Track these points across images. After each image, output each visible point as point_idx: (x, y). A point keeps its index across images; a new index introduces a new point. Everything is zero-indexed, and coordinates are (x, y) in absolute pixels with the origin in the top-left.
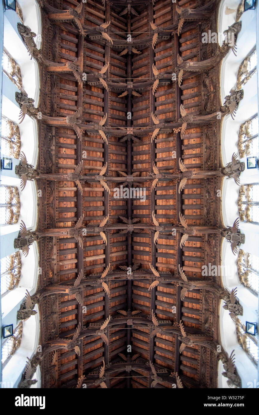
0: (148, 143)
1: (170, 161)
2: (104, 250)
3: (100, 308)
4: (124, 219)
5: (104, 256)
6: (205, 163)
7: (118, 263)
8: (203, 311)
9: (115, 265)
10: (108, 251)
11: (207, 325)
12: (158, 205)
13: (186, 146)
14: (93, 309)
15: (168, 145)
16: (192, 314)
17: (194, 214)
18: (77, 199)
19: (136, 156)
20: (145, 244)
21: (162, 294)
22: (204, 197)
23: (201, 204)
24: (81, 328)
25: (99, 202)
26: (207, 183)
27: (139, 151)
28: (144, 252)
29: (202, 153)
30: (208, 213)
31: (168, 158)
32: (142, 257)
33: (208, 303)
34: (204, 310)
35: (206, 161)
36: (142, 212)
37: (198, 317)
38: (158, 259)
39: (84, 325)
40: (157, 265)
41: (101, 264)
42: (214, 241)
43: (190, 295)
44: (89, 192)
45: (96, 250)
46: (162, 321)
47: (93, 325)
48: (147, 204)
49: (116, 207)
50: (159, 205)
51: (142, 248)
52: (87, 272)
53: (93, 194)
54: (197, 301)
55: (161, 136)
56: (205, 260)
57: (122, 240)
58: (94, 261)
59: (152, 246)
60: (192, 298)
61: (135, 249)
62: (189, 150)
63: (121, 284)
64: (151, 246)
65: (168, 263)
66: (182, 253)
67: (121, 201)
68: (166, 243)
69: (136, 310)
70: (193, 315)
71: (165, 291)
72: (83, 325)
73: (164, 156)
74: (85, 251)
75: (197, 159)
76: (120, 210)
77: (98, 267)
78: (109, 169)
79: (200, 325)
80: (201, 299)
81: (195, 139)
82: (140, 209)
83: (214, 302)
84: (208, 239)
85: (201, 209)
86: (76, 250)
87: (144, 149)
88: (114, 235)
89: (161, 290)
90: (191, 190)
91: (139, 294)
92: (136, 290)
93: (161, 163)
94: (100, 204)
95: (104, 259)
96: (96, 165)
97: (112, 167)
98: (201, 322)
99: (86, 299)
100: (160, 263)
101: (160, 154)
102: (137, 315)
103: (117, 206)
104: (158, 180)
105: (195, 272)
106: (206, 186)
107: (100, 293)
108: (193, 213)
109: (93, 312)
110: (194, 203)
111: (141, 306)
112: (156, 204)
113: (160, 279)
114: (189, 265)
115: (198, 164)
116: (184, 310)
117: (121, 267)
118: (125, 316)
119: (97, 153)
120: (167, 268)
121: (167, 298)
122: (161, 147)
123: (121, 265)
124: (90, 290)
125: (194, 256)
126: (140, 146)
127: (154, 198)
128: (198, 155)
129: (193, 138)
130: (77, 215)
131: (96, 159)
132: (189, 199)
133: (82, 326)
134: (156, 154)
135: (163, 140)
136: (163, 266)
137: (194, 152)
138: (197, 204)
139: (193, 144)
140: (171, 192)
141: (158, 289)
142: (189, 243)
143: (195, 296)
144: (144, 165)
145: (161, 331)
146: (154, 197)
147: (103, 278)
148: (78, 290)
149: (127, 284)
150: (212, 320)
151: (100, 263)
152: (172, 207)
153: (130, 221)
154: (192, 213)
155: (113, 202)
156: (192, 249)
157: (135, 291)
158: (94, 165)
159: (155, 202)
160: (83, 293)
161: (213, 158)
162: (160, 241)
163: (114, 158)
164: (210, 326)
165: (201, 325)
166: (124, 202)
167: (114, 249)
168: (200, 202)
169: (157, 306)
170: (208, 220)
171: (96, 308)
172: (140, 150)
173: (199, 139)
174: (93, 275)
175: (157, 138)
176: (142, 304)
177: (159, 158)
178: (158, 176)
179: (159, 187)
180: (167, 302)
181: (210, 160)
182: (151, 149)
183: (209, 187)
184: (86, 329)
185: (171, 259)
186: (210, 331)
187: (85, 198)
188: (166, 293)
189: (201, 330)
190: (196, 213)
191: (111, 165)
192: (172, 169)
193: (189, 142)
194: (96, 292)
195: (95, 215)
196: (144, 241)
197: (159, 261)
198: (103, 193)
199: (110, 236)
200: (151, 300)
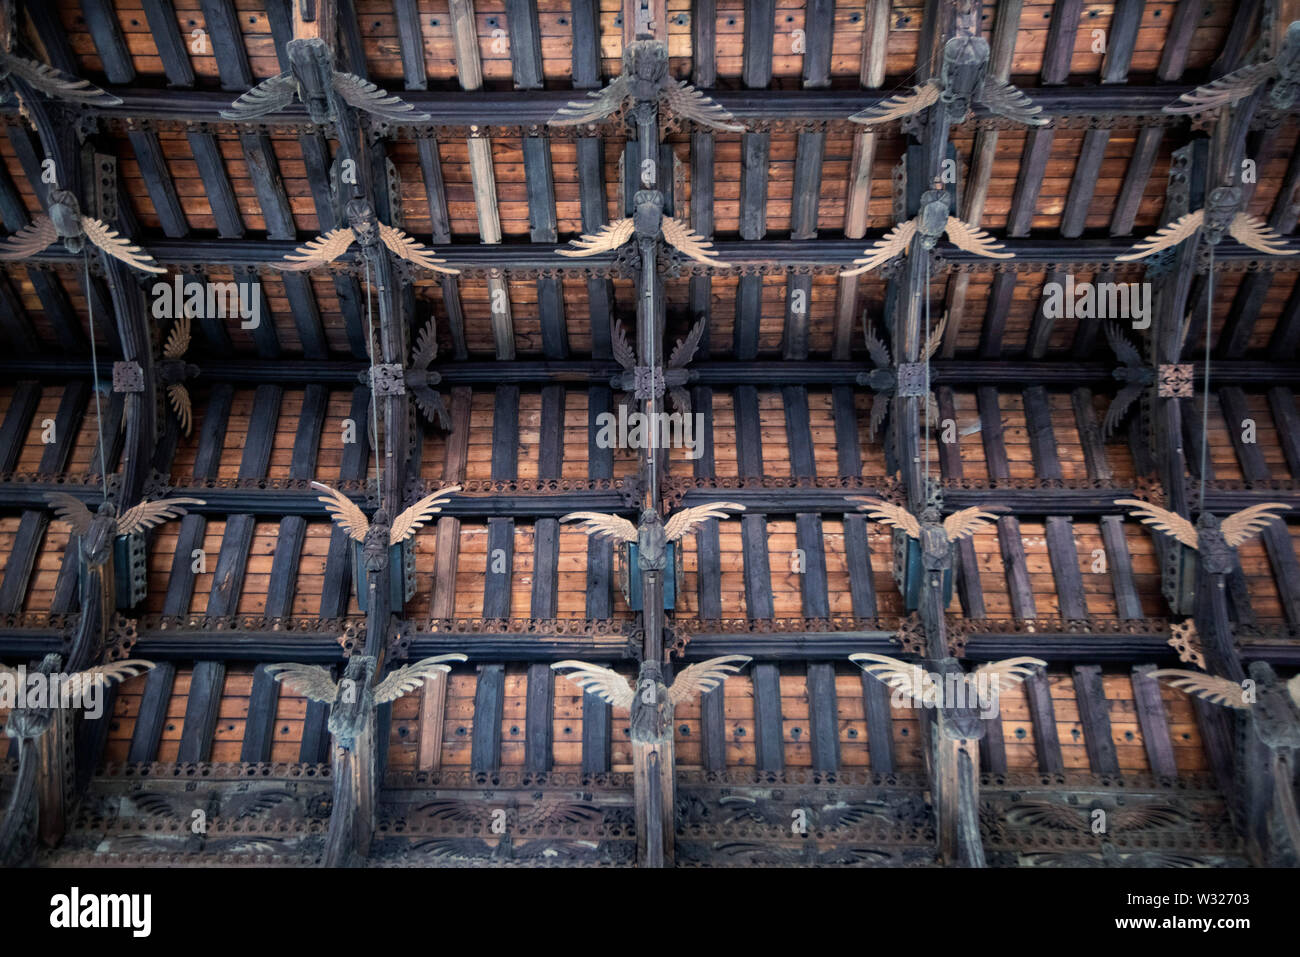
0: (1101, 476)
1: (1005, 598)
2: (524, 239)
3: (201, 212)
4: (687, 348)
5: (490, 236)
6: (1015, 797)
7: (452, 312)
8: (203, 785)
9: (439, 293)
10: (521, 259)
11: (125, 807)
12: (770, 527)
13: (1099, 690)
14: (194, 172)
15: (1093, 588)
16: (187, 719)
17: (729, 730)
18: (818, 90)
19: (1020, 406)
20: (552, 456)
21: (288, 554)
22: (824, 786)
23: (786, 767)
24: (85, 106)
25: (785, 211)
26: (907, 808)
27: (1049, 425)
28: (508, 449)
29: (1069, 778)
30: (741, 810)
31: (1023, 588)
32: (486, 438)
33: (251, 812)
34: (212, 786)
35: (1024, 801)
36: (725, 439)
37: (170, 751)
38: (480, 530)
39: (100, 121)
40: (447, 525)
41: (450, 220)
42: (594, 846)
43: (293, 704)
44: (849, 159)
45: (529, 197)
46: (141, 557)
47: (106, 175)
48: (766, 465)
49: (754, 299)
50: (766, 535)
51: (531, 438)
52: (408, 144)
53: (835, 176)
54: (260, 748)
55: (1139, 547)
56: (489, 793)
57: (571, 330)
58: (468, 181)
59: (546, 499)
60: (273, 717)
61: (525, 399)
62: (1072, 705)
63: (337, 326)
64: (546, 488)
65: (457, 580)
66: (518, 660)
67: (780, 329)
68: (568, 573)
69: (193, 407)
70: (179, 727)
71: (307, 566)
72: (104, 114)
73: (1031, 564)
74: (522, 133)
75: (1028, 751)
76: (735, 323)
77: (435, 202)
78: (964, 266)
79: (124, 767)
80: (272, 771)
81: (1137, 741)
82: (739, 427)
83: (259, 846)
84: (599, 811)
85: (761, 770)
86: (534, 82)
87: (1062, 451)
88: (605, 293)
89: (310, 546)
90: (859, 713)
91: (284, 422)
92: (304, 408)
93: (994, 545)
94: (777, 213)
95: (474, 239)
96: (992, 195)
97: (972, 283)
98: (145, 773)
99: (256, 139)
100: (457, 537)
101: (1043, 543)
102: (170, 413)
103: (759, 304)
104: (914, 534)
105: (419, 734)
106: (884, 797)
107: (287, 216)
108: (737, 722)
109: (176, 173)
110: (787, 731)
111: (216, 433)
112: (773, 517)
113: (375, 546)
114: (452, 702)
115: (1004, 756)
116: (207, 671)
117: (432, 326)
118: (160, 348)
119: (1056, 201)
120: (434, 577)
121: (267, 580)
122: (1082, 548)
123: (443, 329)
124: (305, 159)
125: (506, 728)
126: (1075, 432)
127: (802, 509)
128: (1049, 754)
129: (1140, 730)
130: (727, 89)
131: (1030, 191)
132: (809, 698)
133: (95, 114)
134: (1040, 519)
135: (1123, 561)
136: (444, 559)
137: (1064, 733)
138: (783, 743)
139: (1109, 731)
140: (842, 602)
141: (315, 529)
142: (575, 699)
143: (287, 737)
144: (978, 454)
145: (87, 556)
146: (810, 510)
147: (376, 233)
148: (313, 92)
149: (335, 357)
150: (159, 836)
151: (456, 214)
152: (760, 606)
153: (681, 377)
154: (734, 715)
155: (778, 285)
156: (540, 719)
157: (295, 401)
158: (997, 182)
159: (783, 511)
160: (289, 121)
161: (1044, 842)
162: (576, 538)
163: (1020, 293)
164: (126, 827)
165: (129, 773)
166: (773, 343)
167: (525, 292)
168: (795, 761)
169: (223, 525)
170: (705, 812)
171: (201, 189)
172: (1058, 432)
173: (1138, 762)
174: (391, 180)
175: (1128, 528)
176: (231, 439)
177: (1020, 535)
178: (935, 535)
179: (865, 535)
180: (250, 580)
181: (1033, 823)
182: (1066, 492)
183: (883, 815)
184: (81, 136)
185: (482, 597)
186: (95, 826)
187: (818, 135)
188: (298, 574)
189: (99, 773)
190: (736, 741)
191: (981, 276)
192: (966, 610)
193: (1117, 707)
194: (292, 191)
195: (720, 189)
196: (569, 453)
197: (467, 531)
198: (836, 235)
199: (600, 270)
200: (256, 489)
